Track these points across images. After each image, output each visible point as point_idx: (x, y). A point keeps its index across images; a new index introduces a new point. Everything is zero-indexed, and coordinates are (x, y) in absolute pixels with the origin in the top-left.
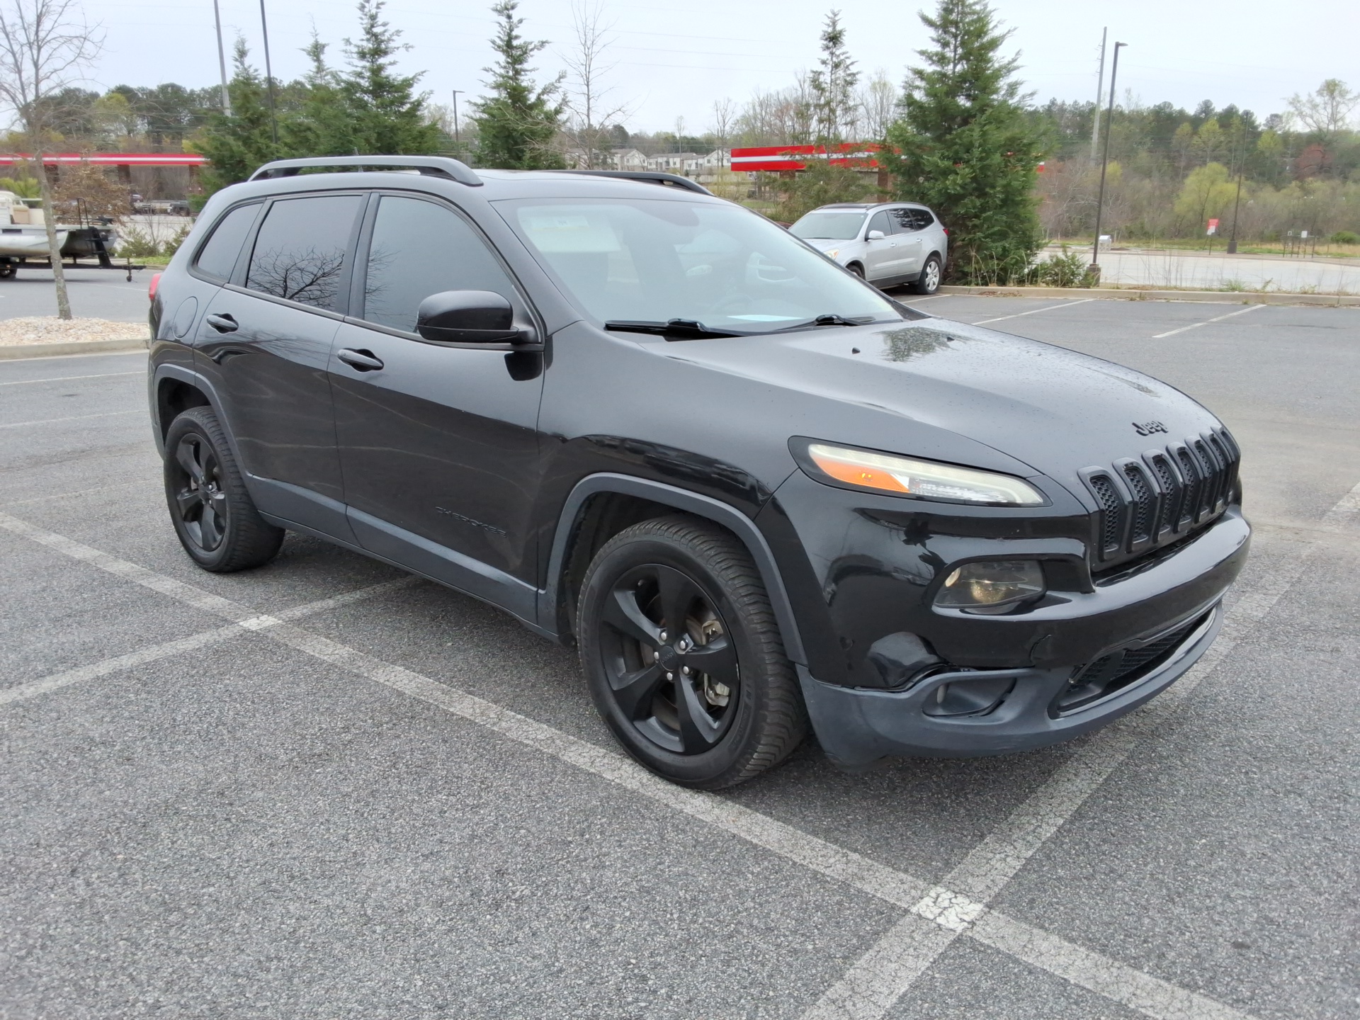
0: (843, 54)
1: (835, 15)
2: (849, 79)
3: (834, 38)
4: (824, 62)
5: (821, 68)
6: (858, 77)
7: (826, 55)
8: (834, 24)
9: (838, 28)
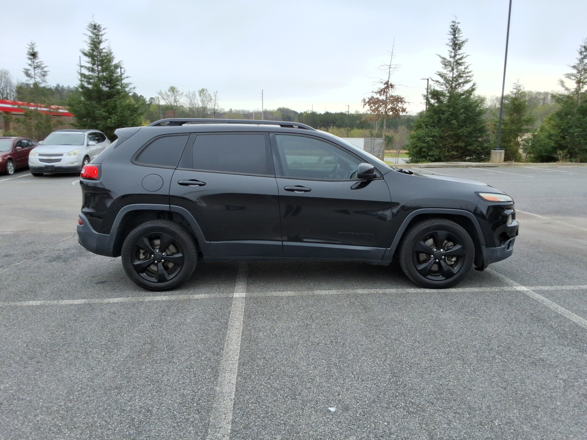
0: (40, 62)
1: (33, 45)
2: (43, 73)
3: (34, 55)
4: (30, 65)
5: (29, 67)
6: (48, 72)
7: (30, 62)
8: (33, 49)
9: (35, 51)
